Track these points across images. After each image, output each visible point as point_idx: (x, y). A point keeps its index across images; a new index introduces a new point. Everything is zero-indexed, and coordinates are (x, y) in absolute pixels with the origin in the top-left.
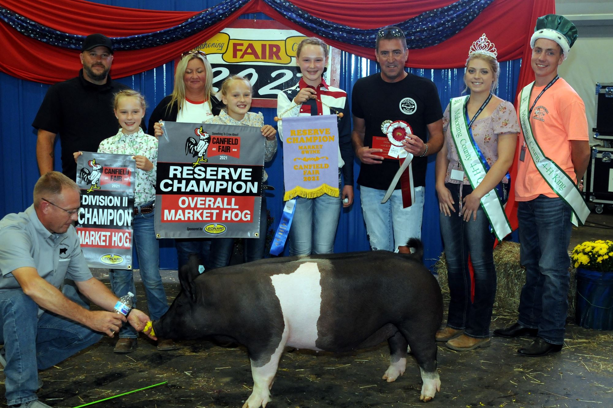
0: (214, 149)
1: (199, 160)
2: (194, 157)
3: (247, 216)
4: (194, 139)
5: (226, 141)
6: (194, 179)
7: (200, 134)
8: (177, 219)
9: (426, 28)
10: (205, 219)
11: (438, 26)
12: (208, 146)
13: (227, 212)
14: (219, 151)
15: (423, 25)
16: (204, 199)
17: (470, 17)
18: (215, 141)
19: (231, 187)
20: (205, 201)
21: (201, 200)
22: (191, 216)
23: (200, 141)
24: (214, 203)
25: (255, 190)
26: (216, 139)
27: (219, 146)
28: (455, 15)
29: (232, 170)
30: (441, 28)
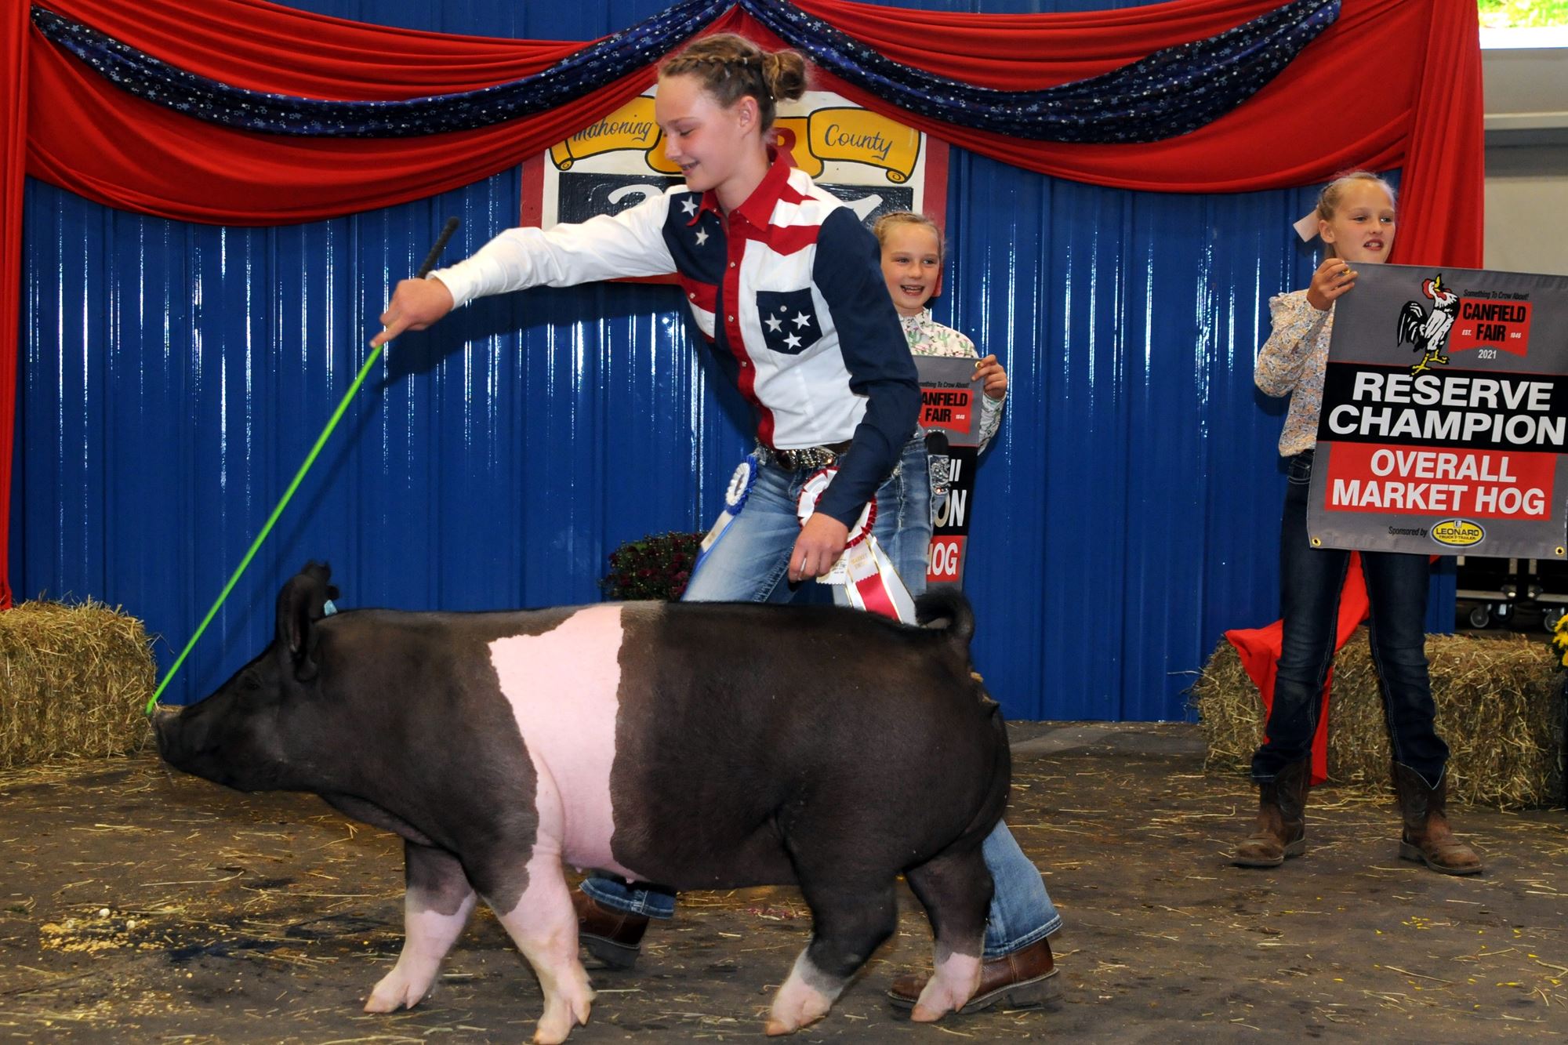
0: (1466, 332)
1: (1429, 358)
2: (1415, 350)
3: (1536, 503)
4: (1419, 305)
5: (1496, 313)
6: (1412, 405)
7: (1435, 295)
8: (1363, 503)
9: (1165, 90)
10: (1433, 506)
11: (1196, 84)
12: (1452, 323)
13: (1487, 493)
14: (1478, 338)
15: (1156, 81)
16: (1432, 455)
17: (1274, 65)
18: (1470, 311)
19: (1501, 429)
20: (1435, 461)
21: (1426, 460)
22: (1398, 496)
23: (1435, 311)
24: (1457, 468)
25: (1558, 439)
26: (1473, 307)
27: (1480, 326)
28: (1236, 58)
29: (1506, 385)
30: (1202, 90)
